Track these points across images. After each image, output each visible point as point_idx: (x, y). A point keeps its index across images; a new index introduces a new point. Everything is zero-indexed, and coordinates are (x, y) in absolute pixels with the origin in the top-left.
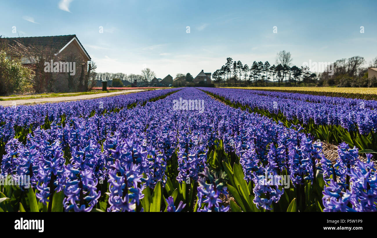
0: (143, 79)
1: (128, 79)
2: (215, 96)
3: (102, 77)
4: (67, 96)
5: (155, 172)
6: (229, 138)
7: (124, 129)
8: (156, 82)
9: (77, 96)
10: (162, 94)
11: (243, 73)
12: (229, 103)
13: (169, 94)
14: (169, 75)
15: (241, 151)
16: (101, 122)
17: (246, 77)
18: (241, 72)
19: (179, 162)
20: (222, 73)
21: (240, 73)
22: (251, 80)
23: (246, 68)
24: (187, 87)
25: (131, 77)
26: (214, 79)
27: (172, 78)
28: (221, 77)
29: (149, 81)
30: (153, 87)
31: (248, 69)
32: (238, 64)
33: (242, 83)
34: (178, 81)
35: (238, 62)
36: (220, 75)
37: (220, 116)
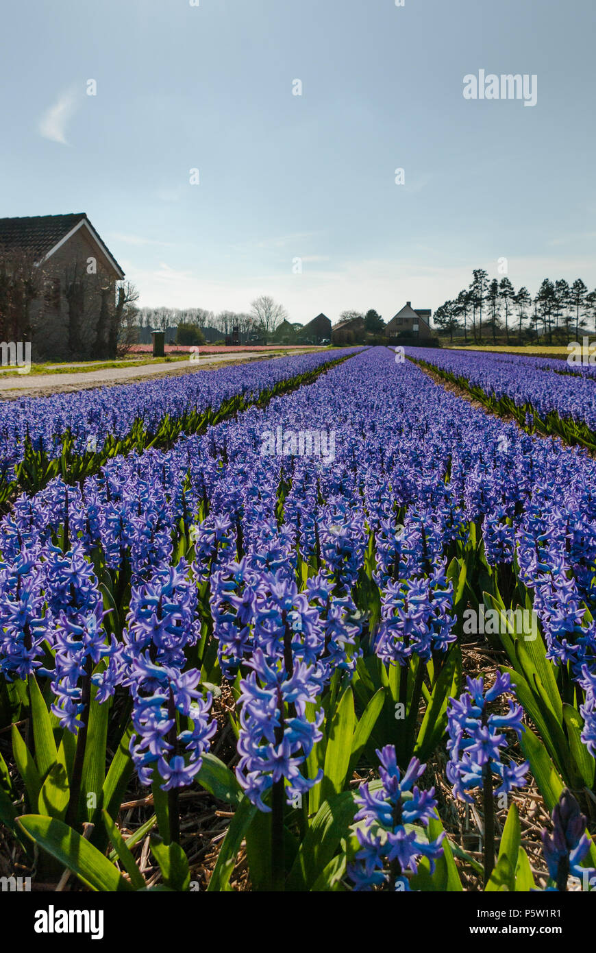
0: (254, 325)
1: (218, 326)
2: (445, 375)
3: (151, 320)
4: (67, 372)
5: (329, 644)
6: (498, 529)
7: (231, 495)
8: (288, 334)
9: (90, 371)
10: (306, 369)
11: (515, 310)
12: (479, 396)
13: (324, 367)
14: (322, 315)
15: (536, 580)
16: (171, 472)
17: (523, 320)
18: (509, 308)
19: (385, 612)
20: (460, 309)
21: (506, 309)
22: (535, 329)
23: (523, 297)
24: (367, 347)
25: (224, 318)
26: (438, 326)
27: (330, 321)
28: (456, 321)
29: (271, 330)
30: (280, 345)
31: (529, 301)
32: (503, 286)
33: (510, 337)
34: (346, 331)
35: (503, 281)
36: (456, 315)
37: (466, 452)
